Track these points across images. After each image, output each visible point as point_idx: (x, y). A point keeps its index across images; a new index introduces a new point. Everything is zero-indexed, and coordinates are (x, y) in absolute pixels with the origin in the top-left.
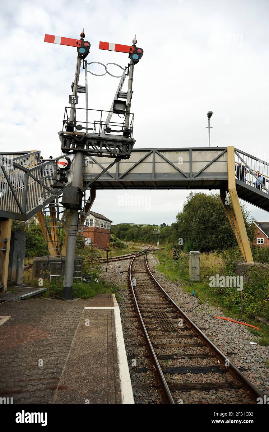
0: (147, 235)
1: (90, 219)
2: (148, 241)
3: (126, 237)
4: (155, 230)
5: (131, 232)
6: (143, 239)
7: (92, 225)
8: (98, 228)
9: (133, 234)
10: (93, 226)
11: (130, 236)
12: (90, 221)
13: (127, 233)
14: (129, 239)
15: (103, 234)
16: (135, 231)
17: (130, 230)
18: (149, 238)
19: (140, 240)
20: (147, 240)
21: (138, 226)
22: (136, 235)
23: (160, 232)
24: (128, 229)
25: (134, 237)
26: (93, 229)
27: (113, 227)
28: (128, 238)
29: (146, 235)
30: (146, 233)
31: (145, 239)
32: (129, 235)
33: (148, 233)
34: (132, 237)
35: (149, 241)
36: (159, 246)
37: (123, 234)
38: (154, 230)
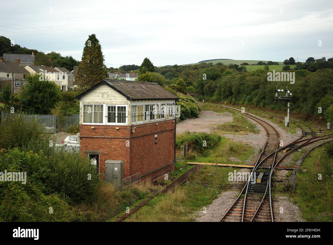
0: (260, 91)
1: (117, 106)
2: (261, 104)
3: (215, 93)
4: (279, 90)
5: (225, 83)
6: (250, 100)
7: (124, 122)
8: (139, 126)
9: (230, 88)
10: (126, 124)
11: (225, 92)
12: (118, 110)
13: (218, 85)
14: (222, 97)
15: (156, 136)
16: (234, 82)
17: (225, 79)
18: (264, 98)
19: (244, 101)
20: (258, 102)
21: (240, 66)
22: (235, 90)
23: (291, 94)
24: (220, 77)
25: (232, 94)
26: (127, 132)
27: (192, 71)
28: (220, 94)
29: (256, 91)
30: (257, 87)
31: (255, 100)
32: (223, 89)
33: (261, 86)
34: (227, 93)
35: (264, 106)
36: (288, 126)
37: (209, 87)
38: (277, 91)
